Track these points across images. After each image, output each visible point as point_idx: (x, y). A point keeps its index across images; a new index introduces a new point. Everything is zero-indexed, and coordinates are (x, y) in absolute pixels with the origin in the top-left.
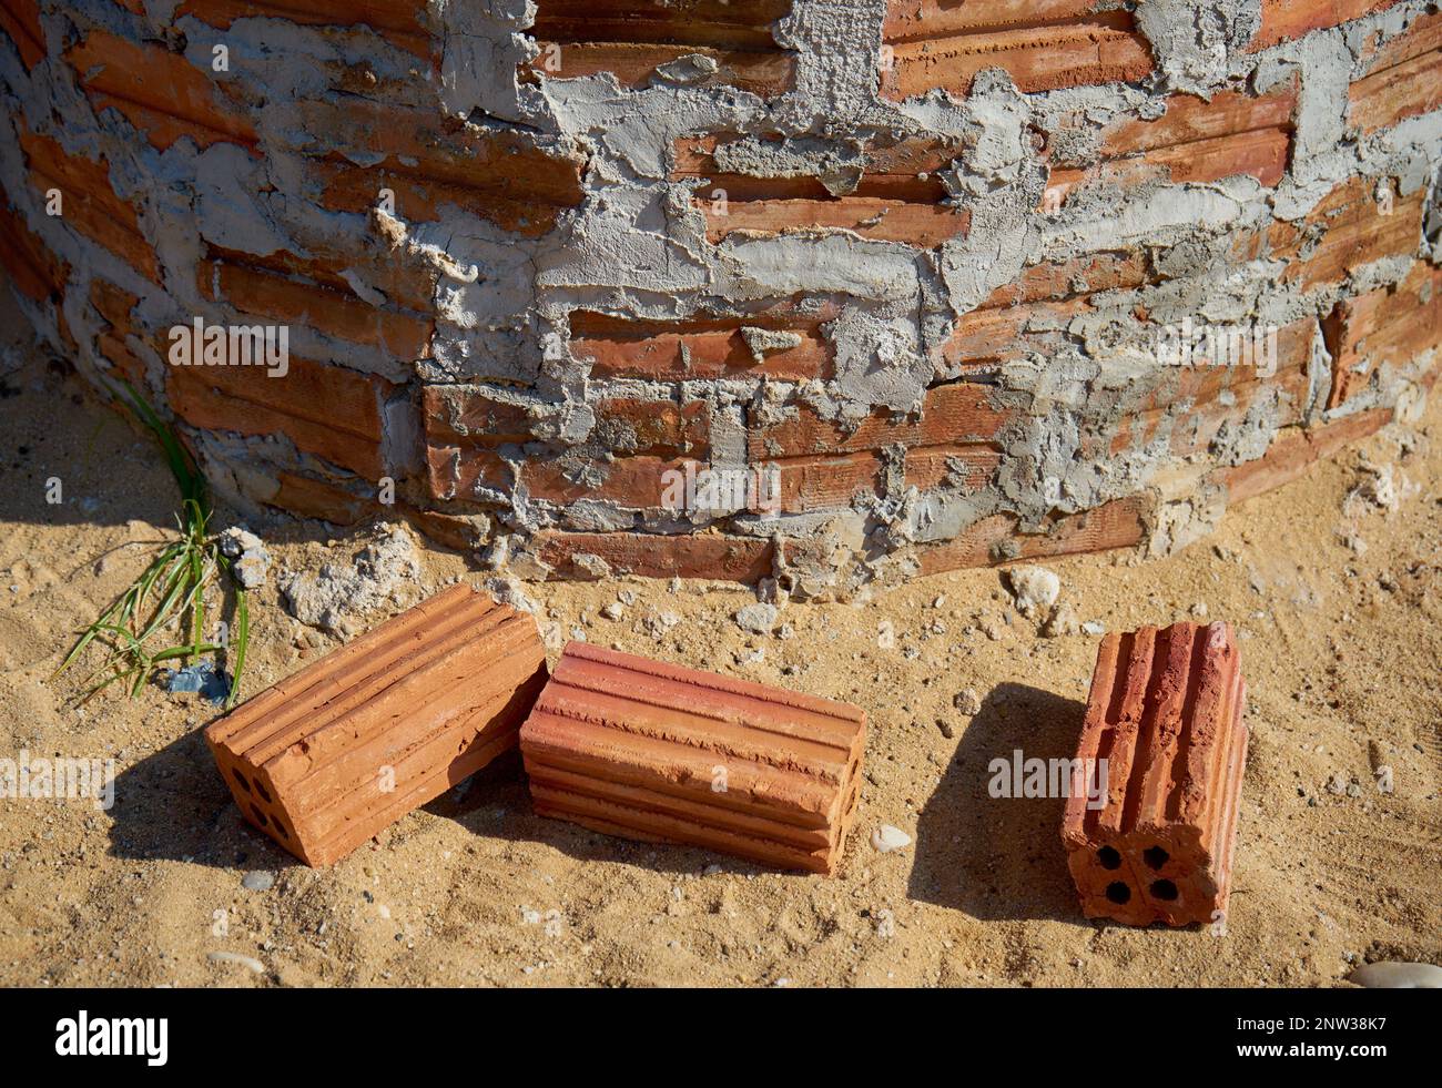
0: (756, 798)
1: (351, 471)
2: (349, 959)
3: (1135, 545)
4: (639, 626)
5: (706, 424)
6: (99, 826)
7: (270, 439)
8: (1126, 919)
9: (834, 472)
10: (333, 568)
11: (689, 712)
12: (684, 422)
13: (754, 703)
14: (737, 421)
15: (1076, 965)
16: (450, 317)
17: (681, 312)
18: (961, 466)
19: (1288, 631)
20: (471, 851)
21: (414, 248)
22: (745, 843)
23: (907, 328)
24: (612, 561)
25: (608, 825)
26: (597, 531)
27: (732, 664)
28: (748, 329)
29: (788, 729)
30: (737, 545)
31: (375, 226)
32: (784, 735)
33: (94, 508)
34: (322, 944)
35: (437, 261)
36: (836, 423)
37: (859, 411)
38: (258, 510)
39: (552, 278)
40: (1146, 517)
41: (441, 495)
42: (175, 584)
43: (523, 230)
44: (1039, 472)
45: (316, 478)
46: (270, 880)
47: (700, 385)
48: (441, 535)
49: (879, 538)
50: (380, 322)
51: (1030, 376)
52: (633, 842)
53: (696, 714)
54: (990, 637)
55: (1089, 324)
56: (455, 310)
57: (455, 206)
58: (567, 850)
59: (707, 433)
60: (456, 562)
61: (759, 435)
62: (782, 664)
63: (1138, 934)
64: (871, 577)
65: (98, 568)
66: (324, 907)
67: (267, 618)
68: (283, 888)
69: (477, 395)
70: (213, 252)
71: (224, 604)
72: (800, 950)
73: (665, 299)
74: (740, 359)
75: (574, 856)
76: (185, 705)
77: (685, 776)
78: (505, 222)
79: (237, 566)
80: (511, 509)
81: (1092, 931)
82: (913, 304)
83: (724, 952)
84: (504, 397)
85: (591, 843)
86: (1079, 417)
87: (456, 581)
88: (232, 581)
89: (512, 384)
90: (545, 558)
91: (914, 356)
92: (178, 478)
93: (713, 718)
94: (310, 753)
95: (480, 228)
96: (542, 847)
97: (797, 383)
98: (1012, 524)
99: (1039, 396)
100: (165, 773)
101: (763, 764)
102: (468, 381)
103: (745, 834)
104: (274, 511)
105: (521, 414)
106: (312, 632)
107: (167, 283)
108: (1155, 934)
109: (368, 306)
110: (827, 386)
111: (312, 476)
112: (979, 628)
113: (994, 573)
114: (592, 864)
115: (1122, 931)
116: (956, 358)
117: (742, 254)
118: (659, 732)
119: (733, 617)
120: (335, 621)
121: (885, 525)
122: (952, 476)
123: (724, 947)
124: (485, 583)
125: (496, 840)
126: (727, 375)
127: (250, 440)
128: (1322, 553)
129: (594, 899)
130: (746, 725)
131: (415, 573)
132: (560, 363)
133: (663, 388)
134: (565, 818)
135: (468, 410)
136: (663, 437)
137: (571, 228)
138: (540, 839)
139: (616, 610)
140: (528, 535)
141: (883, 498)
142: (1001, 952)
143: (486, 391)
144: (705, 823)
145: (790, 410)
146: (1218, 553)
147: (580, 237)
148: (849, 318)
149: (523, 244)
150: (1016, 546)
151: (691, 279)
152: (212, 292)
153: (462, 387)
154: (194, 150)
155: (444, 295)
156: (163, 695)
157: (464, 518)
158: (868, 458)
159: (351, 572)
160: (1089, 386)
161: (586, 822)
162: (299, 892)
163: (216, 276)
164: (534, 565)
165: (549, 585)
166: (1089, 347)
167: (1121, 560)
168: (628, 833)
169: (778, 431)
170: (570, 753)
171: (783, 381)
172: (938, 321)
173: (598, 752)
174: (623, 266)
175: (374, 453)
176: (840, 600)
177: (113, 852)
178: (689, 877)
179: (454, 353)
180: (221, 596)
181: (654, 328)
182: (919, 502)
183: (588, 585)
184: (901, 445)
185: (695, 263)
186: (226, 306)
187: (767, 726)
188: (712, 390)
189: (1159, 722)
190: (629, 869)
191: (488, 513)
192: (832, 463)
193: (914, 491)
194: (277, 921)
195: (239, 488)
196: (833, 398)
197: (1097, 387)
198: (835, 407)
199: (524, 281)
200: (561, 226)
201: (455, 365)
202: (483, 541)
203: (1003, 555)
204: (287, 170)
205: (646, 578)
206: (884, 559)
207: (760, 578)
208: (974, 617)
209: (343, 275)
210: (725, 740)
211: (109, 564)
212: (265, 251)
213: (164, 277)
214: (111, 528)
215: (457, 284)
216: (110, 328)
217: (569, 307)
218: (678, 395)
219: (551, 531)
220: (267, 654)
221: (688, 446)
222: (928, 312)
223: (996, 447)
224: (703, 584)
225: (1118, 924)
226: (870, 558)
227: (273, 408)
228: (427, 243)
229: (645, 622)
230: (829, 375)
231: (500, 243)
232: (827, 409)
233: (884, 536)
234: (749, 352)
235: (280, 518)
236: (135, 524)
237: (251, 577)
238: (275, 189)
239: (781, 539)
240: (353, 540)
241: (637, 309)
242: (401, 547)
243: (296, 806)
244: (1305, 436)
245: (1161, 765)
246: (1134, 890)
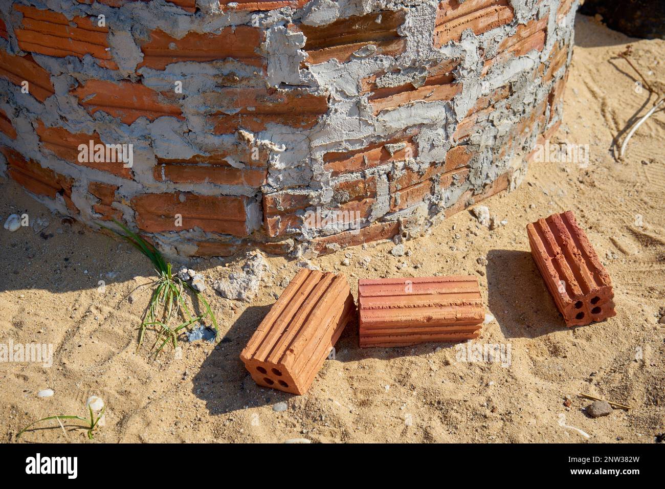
0: (457, 319)
1: (230, 235)
2: (340, 427)
3: (506, 189)
4: (357, 265)
5: (375, 184)
6: (201, 405)
7: (191, 230)
8: (583, 323)
9: (417, 190)
10: (235, 275)
11: (418, 295)
12: (367, 185)
13: (438, 285)
14: (386, 180)
15: (575, 345)
16: (276, 167)
17: (365, 145)
18: (457, 177)
19: (562, 206)
20: (347, 369)
21: (259, 143)
22: (448, 336)
23: (441, 131)
24: (341, 244)
25: (391, 344)
26: (335, 234)
27: (398, 270)
28: (388, 145)
29: (456, 290)
30: (386, 226)
31: (242, 137)
32: (455, 293)
33: (115, 276)
34: (326, 424)
35: (270, 146)
36: (418, 172)
37: (426, 166)
38: (188, 259)
39: (316, 143)
40: (509, 178)
41: (273, 236)
42: (168, 298)
43: (303, 127)
44: (481, 172)
45: (214, 241)
46: (286, 405)
47: (371, 170)
48: (273, 250)
49: (434, 209)
50: (243, 175)
51: (478, 138)
52: (401, 347)
53: (420, 294)
54: (476, 235)
55: (495, 115)
56: (278, 164)
57: (273, 123)
58: (381, 358)
59: (375, 187)
60: (282, 259)
61: (394, 183)
62: (413, 265)
63: (587, 327)
64: (432, 224)
65: (130, 300)
66: (319, 409)
67: (214, 302)
68: (294, 407)
69: (287, 194)
70: (160, 161)
71: (192, 301)
72: (487, 369)
73: (360, 141)
74: (386, 155)
75: (384, 359)
76: (198, 345)
77: (429, 319)
78: (295, 125)
79: (193, 284)
80: (302, 234)
81: (571, 331)
82: (444, 122)
83: (462, 378)
84: (298, 192)
85: (386, 352)
86: (492, 149)
87: (284, 267)
88: (192, 290)
89: (299, 187)
90: (316, 249)
91: (444, 141)
92: (147, 255)
93: (427, 294)
94: (295, 352)
95: (285, 129)
96: (371, 359)
97: (405, 161)
98: (472, 193)
99: (481, 145)
100: (213, 376)
101: (454, 306)
102: (281, 190)
103: (447, 333)
104: (194, 258)
105: (306, 197)
106: (235, 302)
107: (136, 178)
108: (593, 326)
109: (237, 170)
110: (416, 159)
111: (213, 241)
112: (472, 233)
113: (466, 212)
114: (392, 360)
115: (581, 329)
116: (457, 139)
117: (386, 117)
118: (412, 305)
119: (390, 252)
120: (244, 296)
121: (436, 204)
122: (455, 181)
123: (461, 377)
124: (296, 265)
125: (353, 362)
126: (380, 164)
127: (181, 233)
128: (558, 175)
129: (403, 373)
130: (440, 293)
131: (268, 268)
132: (320, 174)
133: (357, 174)
134: (373, 346)
135: (284, 200)
136: (359, 193)
137: (325, 122)
138: (369, 356)
139: (347, 261)
140: (309, 242)
141: (433, 195)
142: (545, 348)
143: (290, 192)
144: (431, 333)
145: (404, 171)
146: (530, 185)
147: (329, 124)
148: (423, 133)
149: (305, 132)
150: (473, 200)
151: (368, 131)
152: (161, 178)
153: (280, 192)
154: (148, 122)
155: (273, 159)
156: (187, 344)
157: (283, 242)
158: (428, 182)
159: (244, 274)
160: (495, 137)
161: (382, 345)
162: (303, 407)
163: (163, 171)
164: (312, 253)
165: (318, 259)
166: (495, 123)
167: (503, 195)
168: (399, 345)
169: (400, 181)
170: (384, 322)
171: (400, 162)
172: (452, 126)
173: (394, 319)
174: (344, 132)
175: (242, 226)
176: (422, 236)
177: (212, 414)
178: (430, 354)
179: (277, 180)
180: (189, 298)
181: (353, 153)
182: (446, 194)
183: (332, 255)
184: (439, 175)
185: (370, 125)
186: (169, 182)
187: (448, 292)
188: (376, 171)
189: (572, 252)
190: (408, 358)
191: (291, 238)
192: (417, 187)
193: (443, 190)
194: (300, 421)
195: (178, 253)
196: (417, 163)
197: (498, 137)
198: (418, 166)
199: (304, 146)
200: (320, 121)
201: (277, 184)
202: (291, 249)
203: (469, 204)
204: (196, 123)
205: (354, 247)
206: (435, 217)
207: (394, 236)
208: (468, 229)
209: (225, 159)
210: (437, 301)
211: (135, 297)
212: (188, 156)
213: (134, 176)
214: (126, 282)
215: (277, 153)
216: (100, 201)
217: (324, 152)
218: (364, 176)
219: (317, 238)
220: (221, 316)
221: (369, 194)
222: (449, 124)
223: (468, 167)
224: (374, 243)
225: (580, 326)
226: (431, 218)
227: (192, 218)
228: (264, 139)
229: (359, 263)
230: (416, 155)
231: (293, 133)
232: (415, 168)
233: (436, 209)
234: (389, 154)
235: (198, 260)
236: (137, 278)
237: (201, 286)
238: (190, 131)
239: (401, 219)
240: (238, 262)
241: (349, 147)
242: (260, 260)
243: (294, 374)
244: (543, 136)
245: (584, 268)
246: (586, 313)
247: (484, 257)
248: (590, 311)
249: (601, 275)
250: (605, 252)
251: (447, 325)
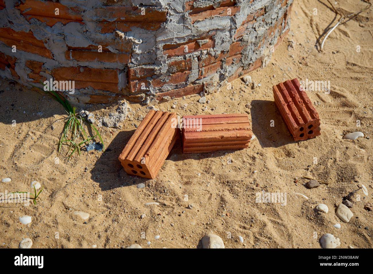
0: (237, 137)
1: (109, 91)
2: (175, 196)
3: (260, 67)
4: (180, 108)
5: (191, 63)
6: (96, 186)
7: (87, 88)
8: (303, 139)
9: (214, 66)
10: (112, 113)
11: (216, 124)
12: (186, 63)
13: (226, 118)
14: (197, 61)
15: (299, 151)
16: (136, 52)
17: (186, 40)
18: (235, 59)
19: (290, 76)
20: (177, 165)
21: (127, 38)
22: (232, 147)
23: (228, 33)
24: (171, 96)
25: (200, 151)
26: (168, 91)
27: (202, 111)
28: (199, 41)
29: (236, 122)
30: (196, 86)
31: (117, 35)
32: (236, 123)
33: (42, 114)
34: (167, 194)
35: (133, 40)
36: (215, 56)
37: (219, 53)
38: (84, 105)
39: (160, 39)
40: (262, 61)
41: (134, 92)
42: (74, 127)
43: (152, 29)
44: (248, 57)
45: (100, 95)
46: (144, 185)
47: (189, 55)
48: (134, 100)
49: (222, 77)
50: (117, 57)
51: (247, 38)
52: (206, 153)
53: (217, 124)
54: (244, 92)
55: (256, 24)
56: (138, 51)
57: (135, 27)
58: (195, 159)
59: (191, 65)
60: (138, 105)
61: (201, 62)
62: (210, 109)
63: (305, 142)
64: (221, 85)
65: (52, 128)
66: (163, 187)
67: (100, 129)
68: (149, 186)
69: (142, 68)
70: (69, 48)
71: (88, 128)
72: (253, 164)
73: (183, 38)
74: (197, 47)
75: (197, 160)
76: (93, 153)
77: (222, 137)
78: (148, 29)
79: (88, 119)
80: (150, 91)
81: (297, 144)
82: (229, 28)
83: (239, 169)
84: (148, 67)
85: (198, 156)
86: (254, 44)
87: (140, 109)
88: (88, 123)
89: (149, 64)
90: (157, 99)
91: (229, 39)
92: (61, 103)
93: (221, 124)
94: (150, 156)
95: (141, 31)
96: (190, 160)
97: (208, 50)
98: (242, 68)
99: (249, 41)
100: (102, 169)
101: (235, 130)
103: (231, 145)
104: (88, 104)
105: (153, 70)
106: (112, 129)
107: (54, 58)
108: (308, 141)
109: (114, 54)
110: (213, 49)
111: (99, 94)
112: (242, 91)
113: (239, 79)
114: (201, 160)
115: (302, 142)
116: (236, 38)
117: (198, 25)
118: (213, 130)
119: (198, 101)
120: (118, 125)
121: (223, 75)
122: (234, 62)
123: (239, 168)
124: (147, 108)
125: (180, 161)
126: (194, 51)
127: (81, 90)
128: (288, 60)
129: (207, 167)
130: (228, 123)
131: (130, 110)
132: (161, 57)
133: (181, 57)
134: (191, 152)
135: (140, 72)
136: (182, 67)
137: (165, 27)
138: (189, 158)
139: (174, 106)
140: (153, 95)
141: (222, 69)
142: (283, 153)
143: (144, 67)
144: (223, 145)
145: (207, 56)
146: (273, 64)
147: (167, 28)
148: (218, 34)
149: (153, 33)
150: (243, 72)
151: (188, 33)
152: (70, 58)
153: (138, 67)
154: (62, 25)
155: (135, 48)
156: (86, 152)
157: (139, 95)
158: (219, 62)
159: (117, 113)
160: (256, 37)
161: (196, 152)
162: (154, 185)
163: (71, 54)
164: (155, 101)
165: (159, 105)
166: (256, 29)
167: (258, 70)
168: (205, 152)
169: (204, 61)
170: (197, 139)
171: (205, 50)
172: (234, 30)
173: (203, 137)
174: (175, 33)
175: (116, 86)
176: (215, 92)
177: (103, 190)
178: (222, 157)
179: (137, 60)
180: (86, 127)
181: (179, 45)
182: (229, 69)
183: (166, 103)
184: (226, 58)
185: (189, 29)
186: (74, 60)
187: (232, 122)
188: (192, 55)
189: (297, 101)
190: (210, 159)
191: (144, 93)
192: (213, 65)
193: (227, 67)
194: (153, 193)
195: (79, 102)
196: (214, 51)
197: (258, 37)
198: (215, 53)
199: (153, 40)
200: (162, 27)
201: (137, 62)
202: (144, 99)
203: (241, 75)
204: (90, 26)
205: (178, 98)
206: (223, 82)
207: (200, 92)
208: (240, 89)
209: (107, 48)
210: (226, 127)
211: (54, 126)
212: (86, 46)
213: (54, 57)
214: (49, 118)
215: (137, 44)
216: (33, 71)
217: (163, 44)
218: (185, 58)
219: (158, 93)
220: (105, 137)
221: (187, 68)
222: (232, 29)
223: (241, 54)
224: (189, 96)
225: (301, 141)
226: (220, 82)
227: (87, 81)
228: (130, 36)
229: (181, 107)
230: (214, 47)
231: (146, 33)
232: (213, 54)
233: (223, 77)
234: (199, 46)
235: (90, 105)
236: (55, 116)
237: (93, 120)
238: (87, 31)
239: (205, 83)
240: (113, 106)
241: (177, 41)
242: (127, 106)
243: (149, 168)
244: (280, 37)
245: (304, 109)
246: (305, 134)
247: (249, 104)
248: (307, 133)
249: (314, 113)
250: (314, 102)
251: (232, 141)
